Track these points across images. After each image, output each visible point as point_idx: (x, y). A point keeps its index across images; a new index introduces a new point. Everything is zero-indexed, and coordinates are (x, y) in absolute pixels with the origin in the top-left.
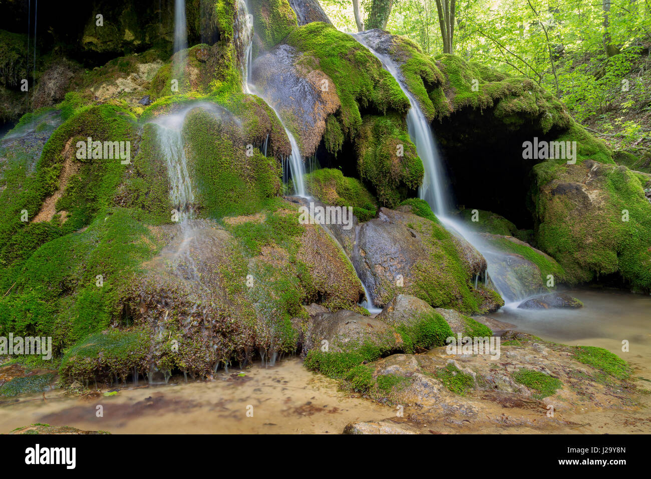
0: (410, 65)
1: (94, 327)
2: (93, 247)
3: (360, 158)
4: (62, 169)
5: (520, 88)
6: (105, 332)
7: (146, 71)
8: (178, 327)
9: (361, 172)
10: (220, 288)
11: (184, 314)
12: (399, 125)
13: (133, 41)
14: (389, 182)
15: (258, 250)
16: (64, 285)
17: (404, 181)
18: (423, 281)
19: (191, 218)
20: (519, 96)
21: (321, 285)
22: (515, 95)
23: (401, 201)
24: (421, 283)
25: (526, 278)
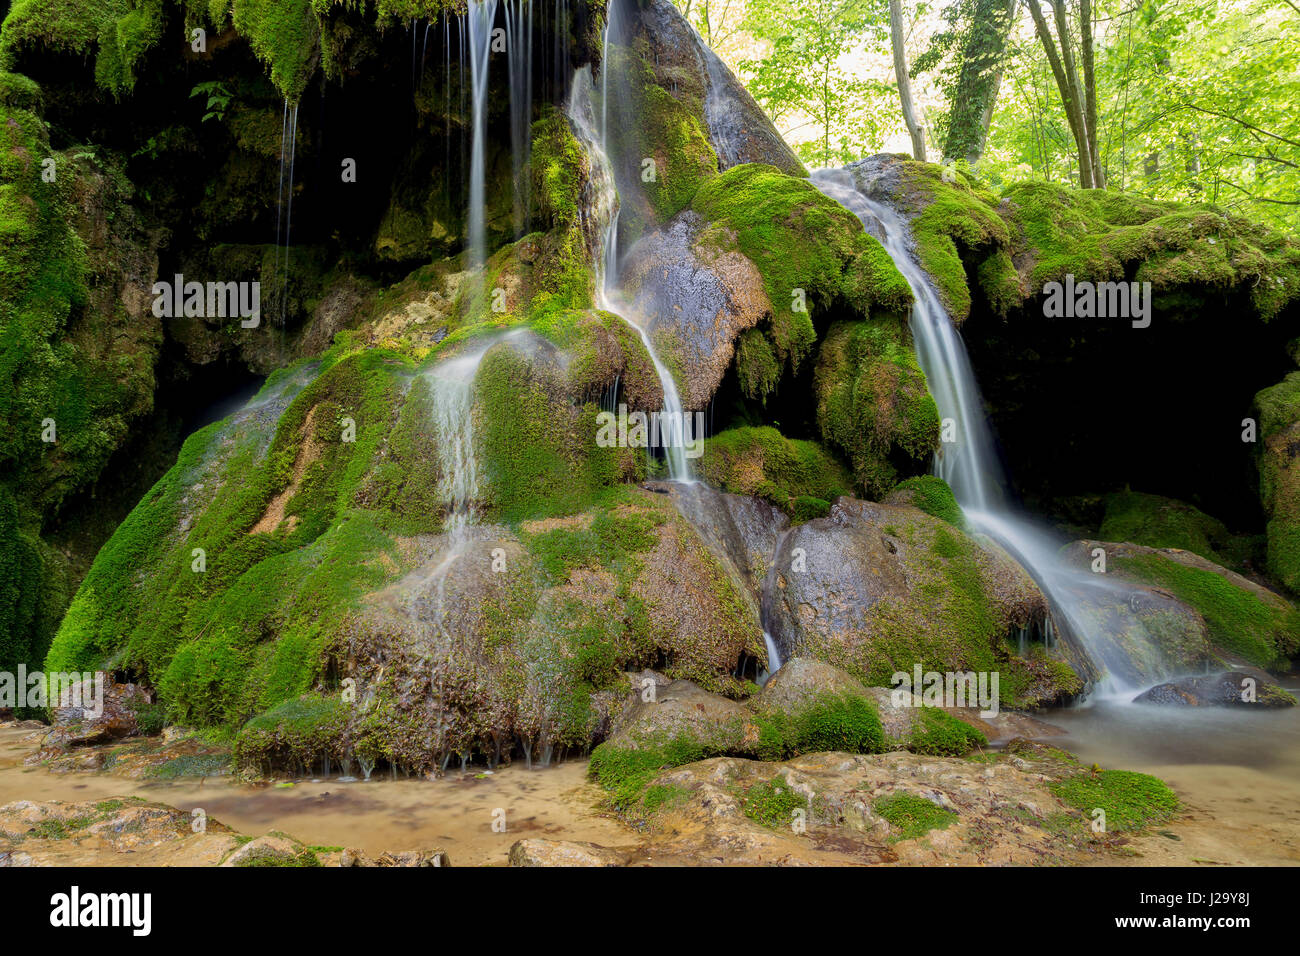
0: (928, 218)
1: (292, 689)
2: (311, 569)
3: (822, 403)
4: (299, 454)
5: (1185, 234)
6: (304, 697)
7: (457, 285)
8: (393, 693)
9: (824, 429)
10: (473, 635)
11: (404, 673)
12: (897, 336)
13: (444, 238)
14: (873, 447)
15: (565, 576)
16: (265, 626)
17: (900, 443)
18: (886, 637)
19: (471, 522)
20: (1183, 250)
21: (663, 638)
22: (1174, 249)
23: (899, 482)
24: (882, 640)
25: (1168, 640)
